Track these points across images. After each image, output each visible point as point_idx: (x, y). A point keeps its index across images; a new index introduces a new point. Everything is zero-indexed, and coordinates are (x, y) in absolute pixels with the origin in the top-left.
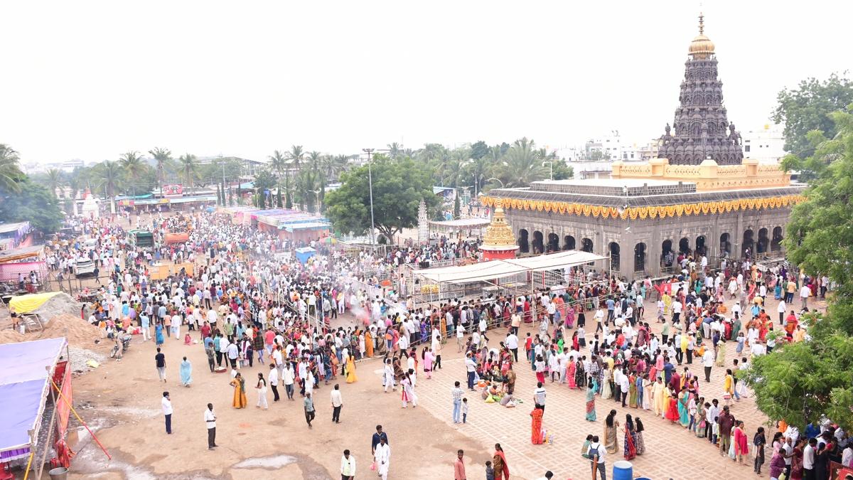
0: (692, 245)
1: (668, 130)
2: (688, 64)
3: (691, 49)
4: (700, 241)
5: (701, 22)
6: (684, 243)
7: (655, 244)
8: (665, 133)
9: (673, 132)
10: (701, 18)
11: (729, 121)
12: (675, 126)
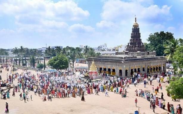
0: (137, 70)
1: (128, 44)
2: (133, 29)
3: (133, 25)
4: (139, 69)
5: (136, 19)
6: (135, 69)
7: (129, 70)
8: (128, 45)
9: (129, 45)
10: (136, 18)
11: (142, 42)
12: (130, 43)
